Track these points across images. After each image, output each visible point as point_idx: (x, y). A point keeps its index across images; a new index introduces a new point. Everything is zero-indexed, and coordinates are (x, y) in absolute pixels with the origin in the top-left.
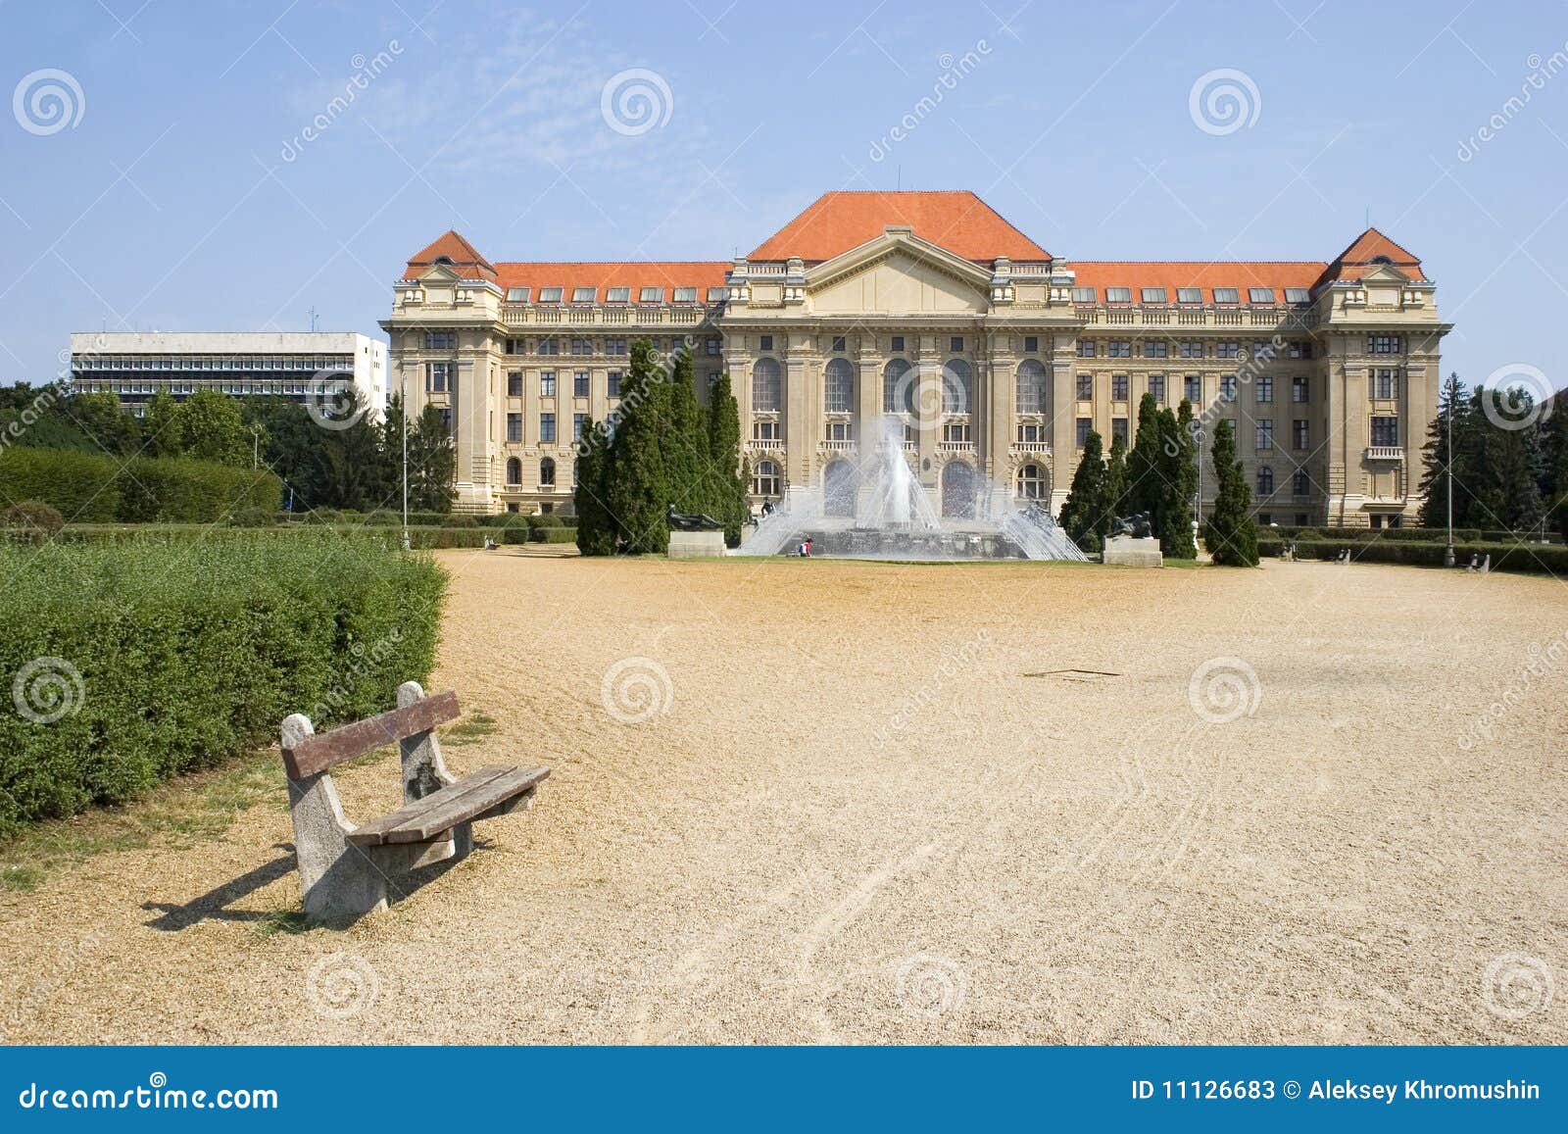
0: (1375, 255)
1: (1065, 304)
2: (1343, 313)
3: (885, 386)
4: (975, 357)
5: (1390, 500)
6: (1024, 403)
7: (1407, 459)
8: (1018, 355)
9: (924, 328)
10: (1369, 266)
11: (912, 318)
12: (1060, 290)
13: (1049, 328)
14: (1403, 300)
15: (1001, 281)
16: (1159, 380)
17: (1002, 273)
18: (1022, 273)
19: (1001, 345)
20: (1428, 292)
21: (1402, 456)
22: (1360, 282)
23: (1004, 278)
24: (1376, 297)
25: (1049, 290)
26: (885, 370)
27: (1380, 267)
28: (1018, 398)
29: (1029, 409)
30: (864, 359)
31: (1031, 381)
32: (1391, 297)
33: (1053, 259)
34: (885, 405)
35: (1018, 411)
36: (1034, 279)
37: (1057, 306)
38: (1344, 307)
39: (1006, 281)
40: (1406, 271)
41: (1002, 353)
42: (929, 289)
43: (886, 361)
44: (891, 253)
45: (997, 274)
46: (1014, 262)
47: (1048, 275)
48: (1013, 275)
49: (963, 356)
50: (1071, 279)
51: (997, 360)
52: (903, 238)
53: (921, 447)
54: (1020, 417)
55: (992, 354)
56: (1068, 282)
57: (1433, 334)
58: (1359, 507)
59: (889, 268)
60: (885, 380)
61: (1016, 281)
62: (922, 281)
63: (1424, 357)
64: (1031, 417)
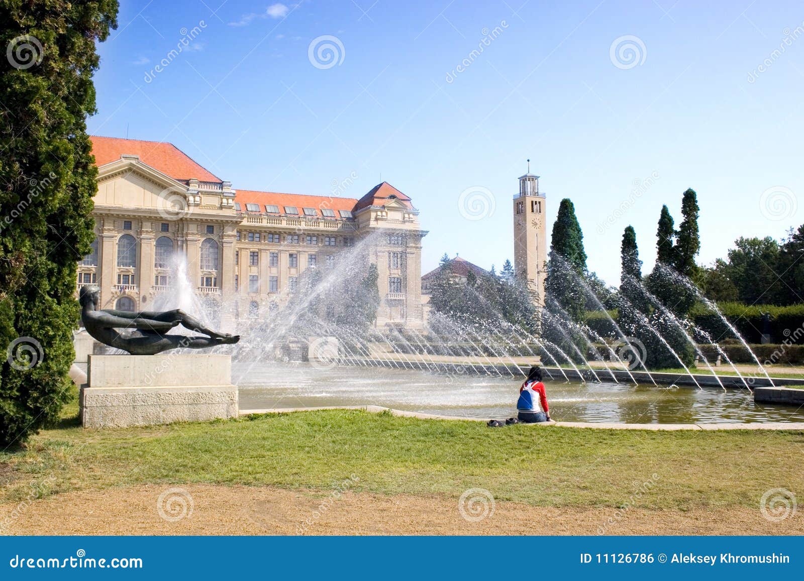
0: (390, 195)
1: (230, 207)
2: (376, 222)
3: (119, 251)
4: (176, 235)
5: (398, 320)
6: (204, 263)
7: (406, 299)
8: (202, 235)
9: (145, 216)
10: (387, 200)
11: (137, 210)
12: (227, 200)
13: (222, 221)
14: (404, 218)
15: (193, 192)
16: (256, 254)
17: (194, 187)
18: (205, 188)
19: (193, 228)
20: (415, 214)
21: (404, 298)
22: (384, 207)
23: (195, 190)
24: (392, 215)
25: (222, 199)
26: (119, 241)
27: (394, 200)
28: (202, 260)
29: (208, 267)
30: (105, 234)
31: (209, 251)
32: (398, 216)
33: (223, 182)
34: (118, 263)
35: (201, 268)
36: (214, 192)
37: (227, 208)
38: (377, 219)
39: (196, 192)
40: (405, 203)
41: (193, 234)
42: (148, 194)
43: (120, 235)
44: (125, 171)
45: (190, 188)
46: (201, 182)
47: (220, 191)
48: (200, 189)
49: (168, 235)
50: (234, 194)
51: (190, 237)
52: (134, 162)
53: (141, 288)
54: (202, 272)
55: (187, 234)
56: (232, 195)
57: (417, 236)
58: (384, 324)
59: (123, 179)
60: (119, 247)
61: (202, 192)
62: (144, 189)
63: (415, 247)
64: (210, 272)
